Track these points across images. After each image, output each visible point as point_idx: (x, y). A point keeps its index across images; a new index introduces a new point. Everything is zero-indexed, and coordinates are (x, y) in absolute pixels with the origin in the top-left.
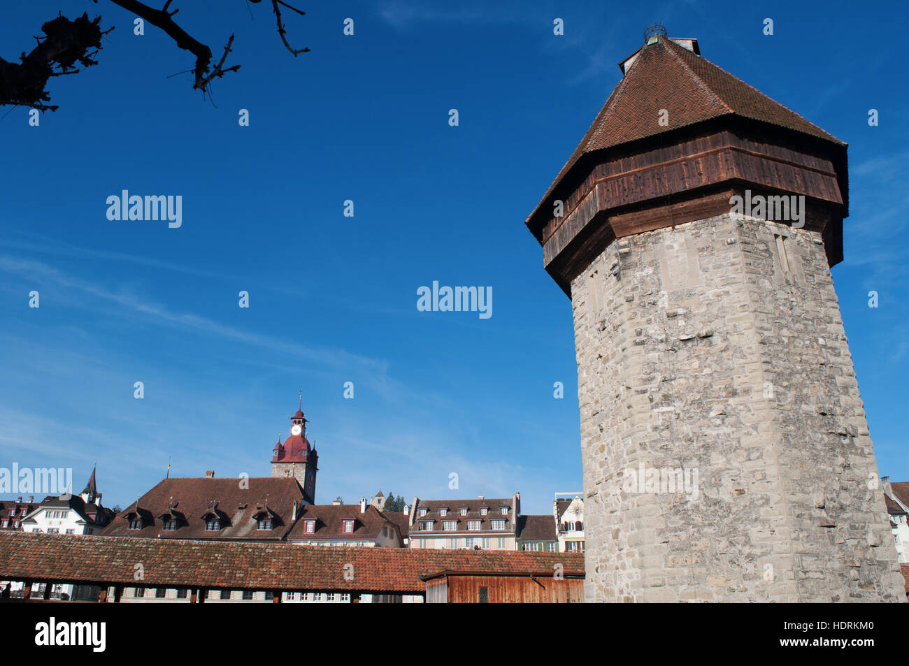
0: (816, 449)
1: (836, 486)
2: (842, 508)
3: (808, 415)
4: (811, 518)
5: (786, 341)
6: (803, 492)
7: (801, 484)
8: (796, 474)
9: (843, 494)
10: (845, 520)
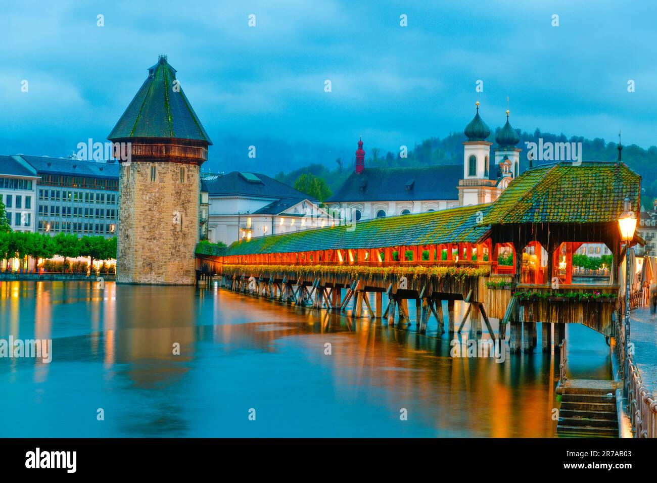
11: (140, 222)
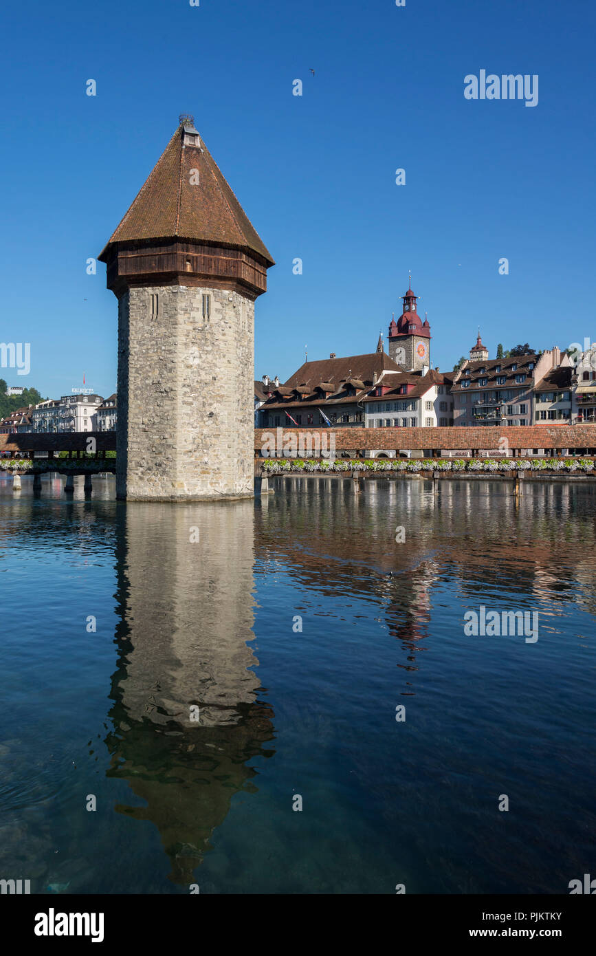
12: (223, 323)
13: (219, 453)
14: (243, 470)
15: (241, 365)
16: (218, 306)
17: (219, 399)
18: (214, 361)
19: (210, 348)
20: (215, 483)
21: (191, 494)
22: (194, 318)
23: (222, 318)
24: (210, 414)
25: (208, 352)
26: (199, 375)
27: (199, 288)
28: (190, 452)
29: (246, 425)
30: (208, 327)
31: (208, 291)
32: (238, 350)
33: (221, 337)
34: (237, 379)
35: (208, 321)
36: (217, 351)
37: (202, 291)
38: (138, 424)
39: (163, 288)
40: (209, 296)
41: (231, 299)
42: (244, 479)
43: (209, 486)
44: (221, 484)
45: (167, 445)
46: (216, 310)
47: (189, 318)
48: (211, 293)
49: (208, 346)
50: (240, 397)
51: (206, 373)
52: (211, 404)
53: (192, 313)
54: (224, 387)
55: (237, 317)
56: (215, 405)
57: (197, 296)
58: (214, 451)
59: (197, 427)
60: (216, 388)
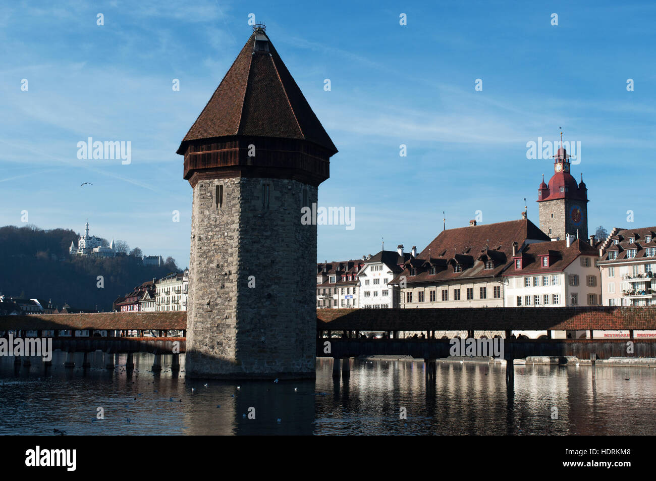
0: (211, 282)
1: (216, 296)
2: (217, 305)
3: (212, 268)
4: (203, 309)
5: (210, 237)
6: (203, 299)
7: (202, 297)
8: (201, 293)
9: (219, 299)
10: (216, 309)
11: (294, 274)
12: (282, 210)
13: (276, 333)
14: (303, 349)
15: (301, 248)
16: (278, 194)
17: (276, 281)
18: (273, 245)
19: (269, 233)
20: (272, 362)
21: (248, 372)
22: (254, 206)
23: (281, 206)
24: (268, 295)
25: (267, 237)
26: (258, 259)
27: (260, 179)
28: (248, 331)
29: (306, 306)
30: (268, 214)
31: (268, 181)
32: (297, 234)
33: (280, 223)
34: (295, 262)
35: (268, 207)
36: (276, 236)
37: (262, 181)
38: (203, 305)
39: (227, 180)
40: (268, 185)
41: (289, 187)
42: (304, 358)
43: (266, 365)
44: (277, 364)
45: (227, 325)
46: (277, 198)
47: (250, 207)
48: (271, 183)
49: (266, 231)
50: (299, 279)
51: (265, 257)
52: (269, 286)
53: (252, 201)
54: (282, 270)
55: (296, 204)
56: (273, 287)
57: (258, 187)
58: (271, 331)
59: (254, 308)
60: (274, 271)
